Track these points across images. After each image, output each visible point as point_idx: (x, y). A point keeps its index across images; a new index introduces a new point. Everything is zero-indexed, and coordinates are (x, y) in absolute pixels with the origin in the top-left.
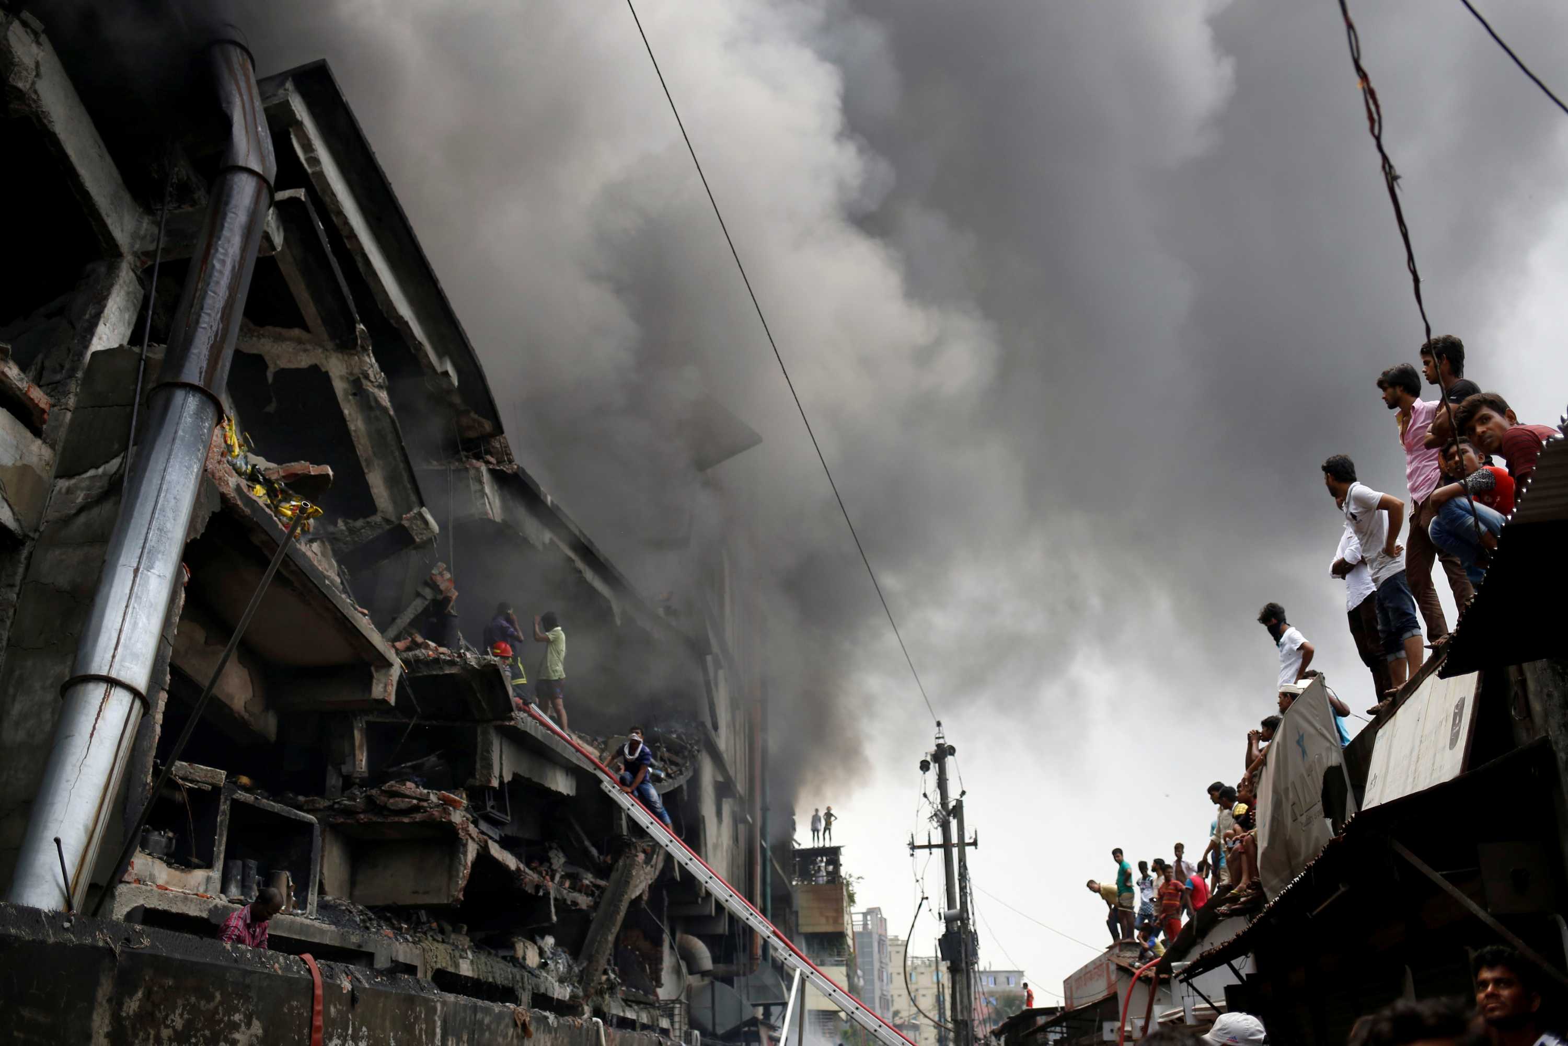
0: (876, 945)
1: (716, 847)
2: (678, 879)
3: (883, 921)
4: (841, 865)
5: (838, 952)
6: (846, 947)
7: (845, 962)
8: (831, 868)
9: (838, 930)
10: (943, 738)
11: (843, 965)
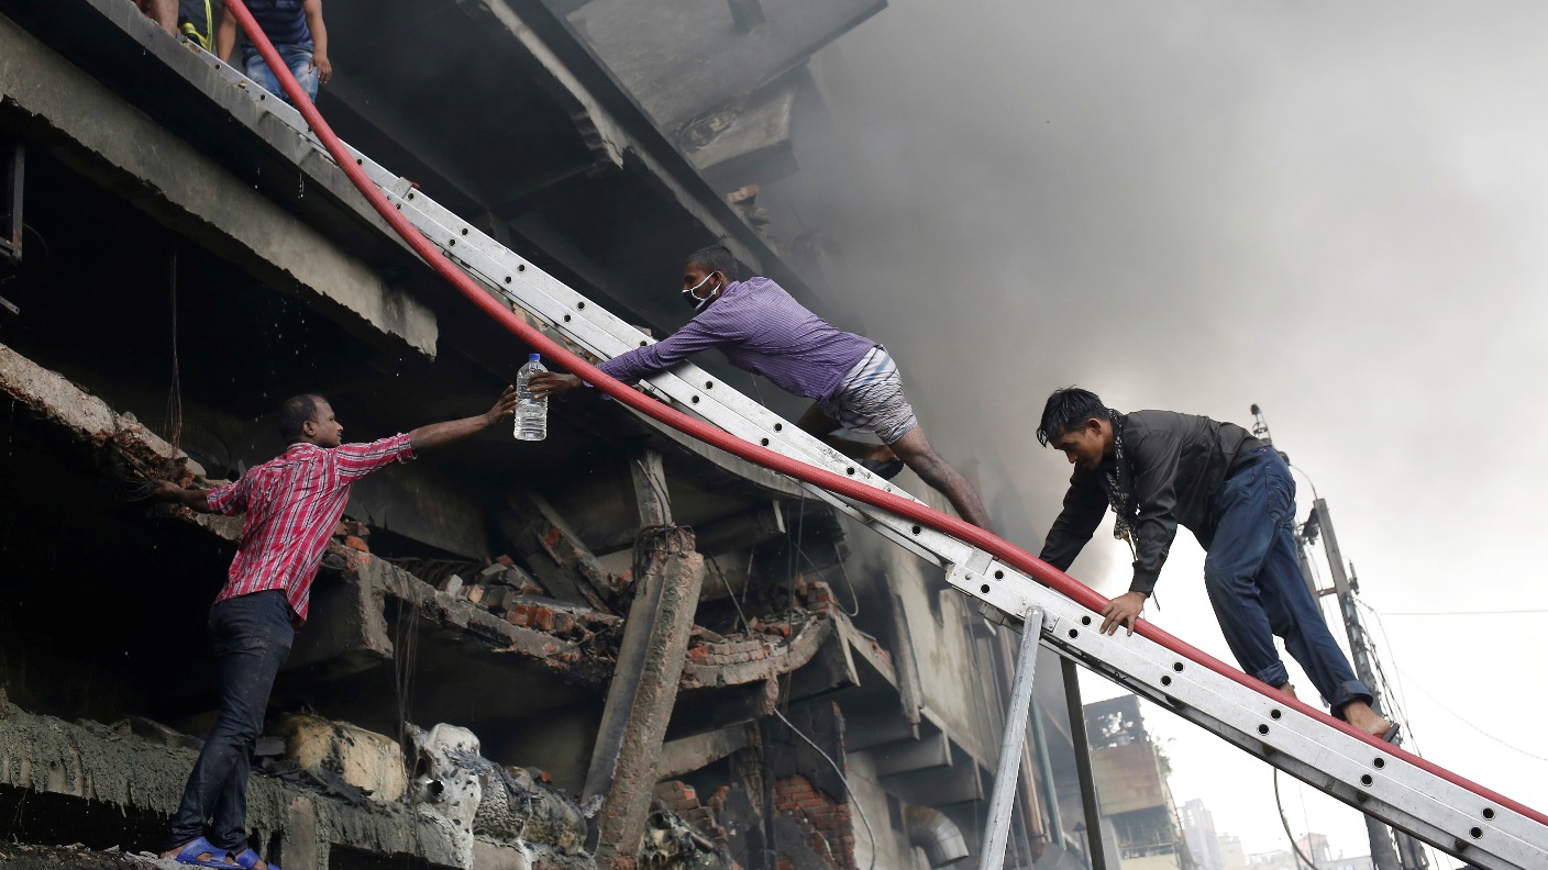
0: (1204, 843)
1: (936, 659)
2: (858, 684)
3: (1207, 814)
4: (1143, 719)
5: (1161, 835)
6: (1170, 826)
7: (1173, 848)
8: (1130, 724)
9: (1155, 804)
10: (1266, 430)
11: (1171, 852)
